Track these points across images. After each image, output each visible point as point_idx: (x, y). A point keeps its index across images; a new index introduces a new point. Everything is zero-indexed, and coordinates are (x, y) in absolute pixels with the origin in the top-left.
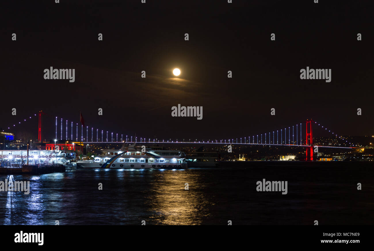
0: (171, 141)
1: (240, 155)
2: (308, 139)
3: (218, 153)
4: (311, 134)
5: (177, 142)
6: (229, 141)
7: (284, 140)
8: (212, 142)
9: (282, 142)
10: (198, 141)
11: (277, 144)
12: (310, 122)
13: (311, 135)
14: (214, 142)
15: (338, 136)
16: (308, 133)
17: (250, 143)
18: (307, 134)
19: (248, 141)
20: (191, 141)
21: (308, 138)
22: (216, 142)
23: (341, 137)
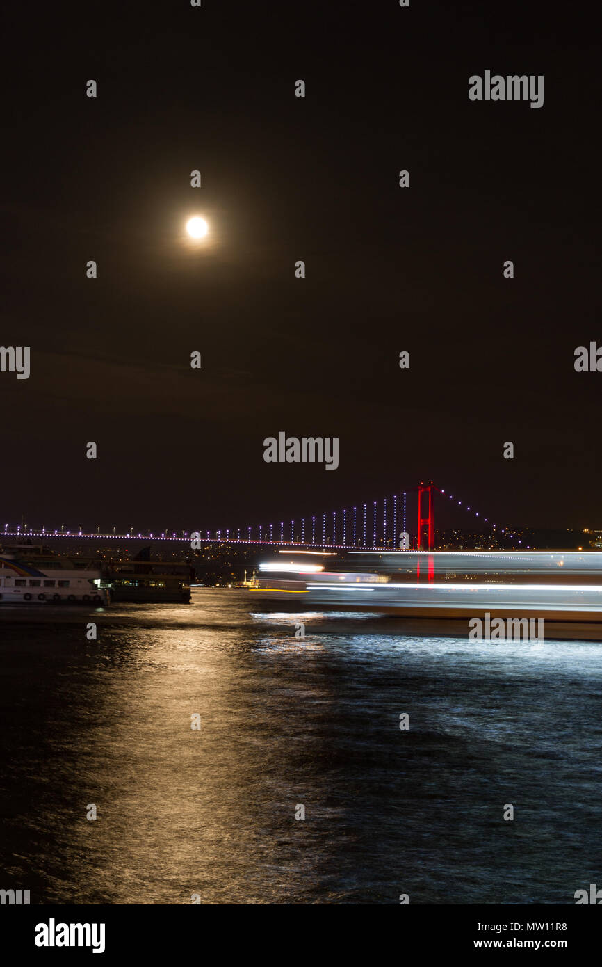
0: (65, 531)
1: (246, 572)
2: (422, 534)
3: (190, 564)
4: (429, 520)
5: (80, 533)
6: (218, 535)
7: (360, 535)
8: (172, 537)
9: (357, 539)
10: (135, 533)
11: (343, 545)
12: (429, 489)
13: (429, 524)
14: (180, 535)
15: (498, 529)
16: (421, 518)
17: (273, 540)
18: (421, 522)
19: (269, 536)
20: (117, 533)
21: (422, 531)
22: (185, 536)
23: (505, 530)
